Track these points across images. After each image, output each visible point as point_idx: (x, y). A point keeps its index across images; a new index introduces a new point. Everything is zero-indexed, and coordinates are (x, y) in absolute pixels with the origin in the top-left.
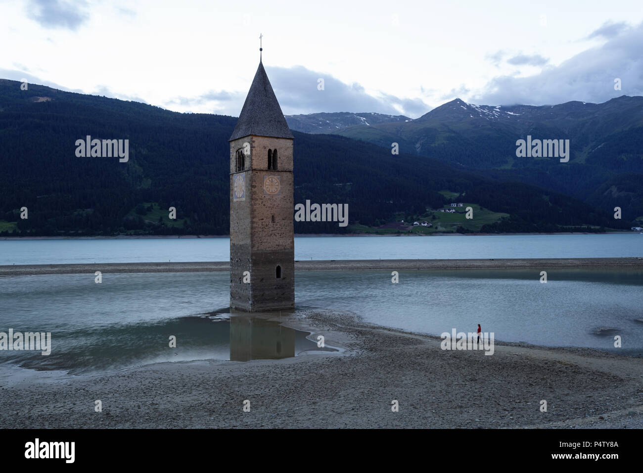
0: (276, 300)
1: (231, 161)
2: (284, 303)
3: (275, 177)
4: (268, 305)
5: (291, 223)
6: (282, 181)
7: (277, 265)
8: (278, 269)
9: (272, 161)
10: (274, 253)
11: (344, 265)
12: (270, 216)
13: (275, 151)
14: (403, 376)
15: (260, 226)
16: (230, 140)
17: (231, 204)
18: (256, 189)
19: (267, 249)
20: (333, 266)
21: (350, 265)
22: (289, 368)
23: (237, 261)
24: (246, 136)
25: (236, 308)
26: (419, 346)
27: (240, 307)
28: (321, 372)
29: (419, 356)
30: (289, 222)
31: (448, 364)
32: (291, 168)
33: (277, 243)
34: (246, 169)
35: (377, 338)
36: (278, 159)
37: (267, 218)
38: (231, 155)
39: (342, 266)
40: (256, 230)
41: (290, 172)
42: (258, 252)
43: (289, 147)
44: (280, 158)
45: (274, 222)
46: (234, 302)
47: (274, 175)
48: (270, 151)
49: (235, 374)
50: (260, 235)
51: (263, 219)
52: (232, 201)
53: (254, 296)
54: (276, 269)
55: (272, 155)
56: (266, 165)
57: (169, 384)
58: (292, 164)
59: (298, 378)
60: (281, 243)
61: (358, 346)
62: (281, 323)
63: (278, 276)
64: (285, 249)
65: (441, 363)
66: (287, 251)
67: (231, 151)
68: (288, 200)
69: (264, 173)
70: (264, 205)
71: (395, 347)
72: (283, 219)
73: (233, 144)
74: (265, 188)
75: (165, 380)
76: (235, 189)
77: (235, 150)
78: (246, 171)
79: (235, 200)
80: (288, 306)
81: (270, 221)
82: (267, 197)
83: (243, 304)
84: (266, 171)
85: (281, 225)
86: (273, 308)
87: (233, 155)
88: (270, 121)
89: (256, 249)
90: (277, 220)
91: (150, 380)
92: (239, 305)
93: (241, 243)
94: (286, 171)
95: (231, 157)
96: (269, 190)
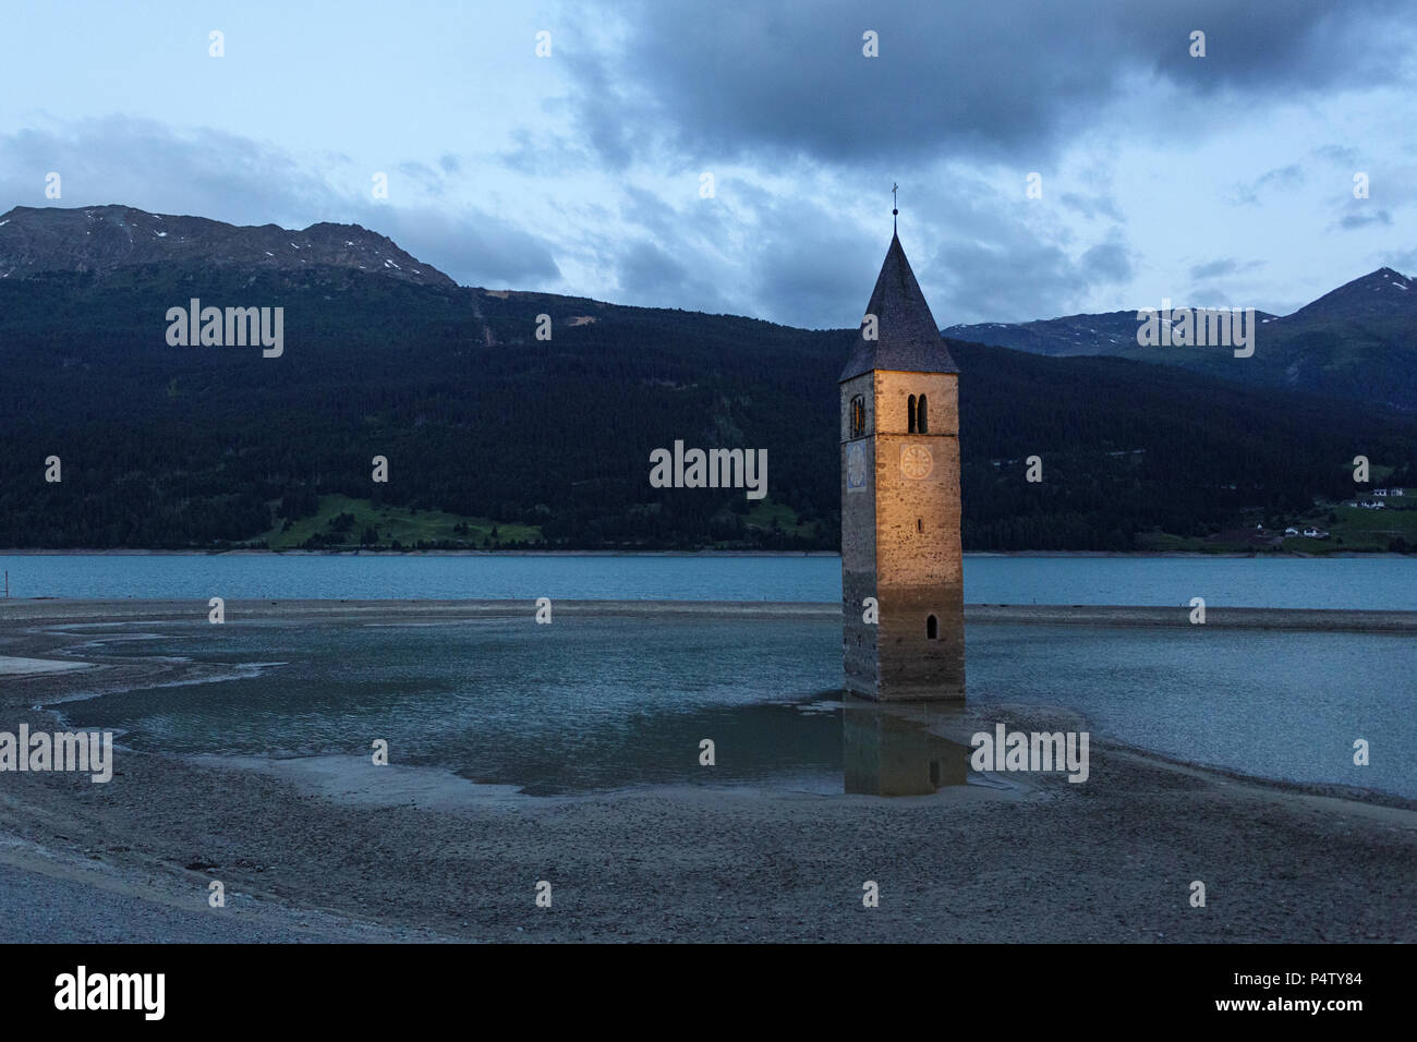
0: (927, 681)
1: (843, 418)
2: (943, 687)
3: (923, 447)
4: (910, 689)
5: (955, 533)
6: (936, 456)
7: (929, 614)
8: (932, 622)
9: (916, 418)
10: (921, 590)
11: (1100, 616)
12: (914, 520)
13: (923, 397)
14: (1130, 853)
15: (895, 538)
16: (841, 380)
17: (843, 497)
18: (886, 469)
19: (908, 583)
20: (1078, 616)
21: (1114, 617)
22: (904, 815)
23: (855, 604)
24: (866, 374)
25: (853, 693)
26: (1193, 794)
27: (861, 690)
28: (963, 828)
29: (1185, 813)
30: (951, 531)
31: (1245, 837)
32: (955, 429)
33: (928, 571)
34: (867, 434)
35: (1110, 770)
36: (929, 413)
37: (907, 523)
38: (842, 407)
39: (1097, 616)
40: (886, 547)
41: (953, 436)
42: (890, 587)
43: (950, 390)
44: (931, 410)
45: (923, 532)
46: (850, 680)
47: (921, 443)
48: (912, 398)
49: (797, 819)
50: (895, 557)
51: (899, 526)
52: (846, 493)
53: (885, 672)
54: (926, 620)
55: (916, 406)
56: (905, 426)
57: (674, 826)
58: (957, 421)
59: (914, 836)
60: (936, 572)
61: (1061, 784)
62: (929, 725)
63: (932, 633)
64: (944, 583)
65: (1228, 833)
66: (947, 586)
67: (842, 401)
68: (948, 491)
69: (902, 439)
70: (902, 500)
71: (1141, 790)
72: (940, 527)
73: (845, 388)
74: (902, 468)
75: (672, 818)
76: (850, 470)
77: (849, 399)
78: (866, 437)
79: (849, 491)
80: (953, 694)
81: (914, 530)
82: (907, 485)
83: (864, 686)
84: (905, 435)
85: (934, 537)
86: (921, 695)
87: (846, 407)
88: (912, 343)
89: (886, 583)
90: (927, 527)
91: (645, 816)
92: (858, 687)
93: (861, 570)
94: (944, 435)
95: (842, 411)
96: (912, 471)
